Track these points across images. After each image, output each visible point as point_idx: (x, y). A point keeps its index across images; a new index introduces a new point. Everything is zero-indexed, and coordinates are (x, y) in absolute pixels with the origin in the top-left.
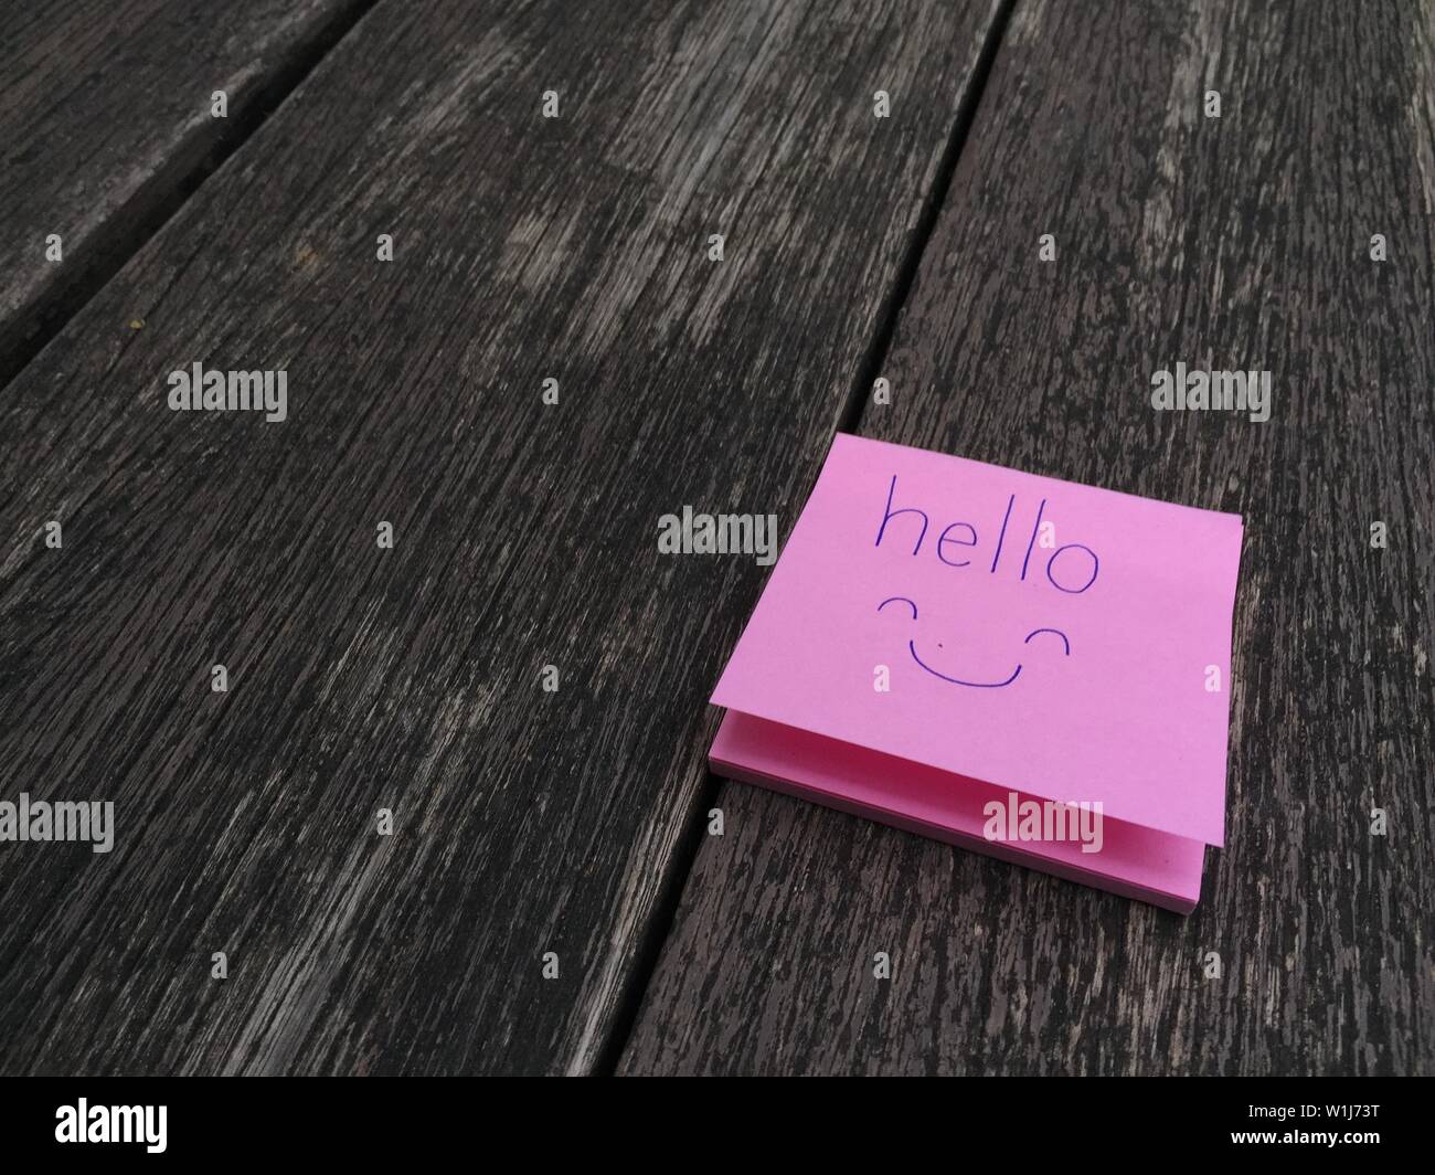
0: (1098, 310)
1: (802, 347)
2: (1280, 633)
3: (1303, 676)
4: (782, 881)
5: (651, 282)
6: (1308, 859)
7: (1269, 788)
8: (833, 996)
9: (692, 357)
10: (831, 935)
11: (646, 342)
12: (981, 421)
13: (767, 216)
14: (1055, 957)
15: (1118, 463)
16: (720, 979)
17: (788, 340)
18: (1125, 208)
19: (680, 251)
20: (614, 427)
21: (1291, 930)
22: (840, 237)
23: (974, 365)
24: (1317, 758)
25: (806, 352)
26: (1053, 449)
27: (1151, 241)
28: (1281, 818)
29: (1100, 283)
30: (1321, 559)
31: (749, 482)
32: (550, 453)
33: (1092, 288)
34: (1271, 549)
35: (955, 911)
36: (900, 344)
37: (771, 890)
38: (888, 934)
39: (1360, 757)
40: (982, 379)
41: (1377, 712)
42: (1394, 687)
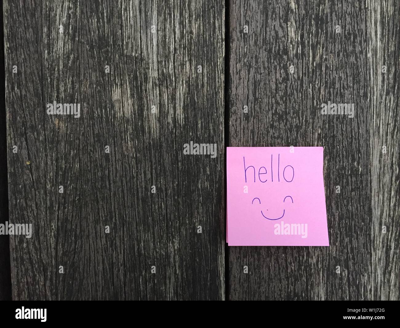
0: (281, 77)
1: (208, 116)
2: (332, 172)
3: (337, 181)
4: (246, 258)
5: (160, 103)
6: (340, 223)
7: (332, 210)
8: (261, 275)
9: (182, 130)
10: (258, 264)
11: (168, 128)
12: (259, 127)
13: (183, 65)
14: (297, 256)
15: (293, 132)
16: (241, 279)
17: (204, 115)
18: (282, 27)
20: (172, 160)
21: (337, 238)
22: (206, 68)
23: (253, 107)
24: (340, 200)
25: (210, 117)
26: (277, 131)
27: (291, 42)
28: (334, 215)
29: (280, 64)
30: (340, 148)
31: (210, 166)
33: (278, 68)
34: (329, 149)
35: (279, 253)
36: (232, 105)
37: (245, 260)
38: (268, 261)
39: (348, 197)
40: (256, 112)
41: (351, 185)
42: (355, 178)
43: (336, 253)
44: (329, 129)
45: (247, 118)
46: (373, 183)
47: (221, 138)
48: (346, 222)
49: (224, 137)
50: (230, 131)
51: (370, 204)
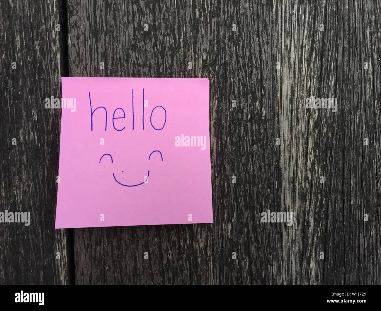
2: (224, 116)
3: (231, 130)
4: (100, 245)
6: (236, 190)
7: (225, 171)
8: (123, 269)
10: (118, 255)
12: (113, 48)
14: (176, 239)
15: (166, 57)
16: (93, 277)
21: (233, 211)
23: (103, 18)
24: (236, 157)
26: (142, 56)
30: (234, 81)
31: (37, 108)
34: (219, 82)
35: (149, 236)
36: (72, 13)
37: (98, 249)
38: (133, 249)
39: (248, 153)
40: (108, 25)
41: (252, 136)
42: (257, 125)
43: (232, 234)
44: (219, 53)
45: (95, 35)
46: (282, 132)
47: (55, 63)
48: (244, 188)
49: (59, 63)
50: (69, 53)
51: (279, 162)
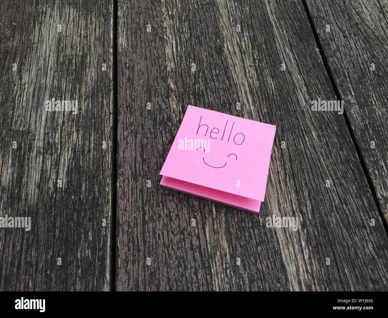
0: (167, 139)
1: (94, 178)
2: (231, 225)
3: (238, 236)
5: (42, 170)
7: (239, 271)
9: (63, 194)
11: (48, 193)
13: (70, 135)
17: (89, 178)
18: (165, 102)
19: (47, 156)
20: (48, 227)
22: (93, 136)
23: (141, 168)
24: (246, 257)
25: (95, 180)
27: (174, 112)
28: (243, 278)
29: (165, 130)
31: (92, 231)
32: (32, 244)
33: (164, 132)
36: (120, 167)
39: (255, 253)
40: (144, 172)
41: (255, 239)
42: (257, 231)
45: (135, 178)
46: (278, 234)
47: (107, 199)
48: (258, 285)
49: (110, 199)
50: (118, 192)
51: (282, 259)
